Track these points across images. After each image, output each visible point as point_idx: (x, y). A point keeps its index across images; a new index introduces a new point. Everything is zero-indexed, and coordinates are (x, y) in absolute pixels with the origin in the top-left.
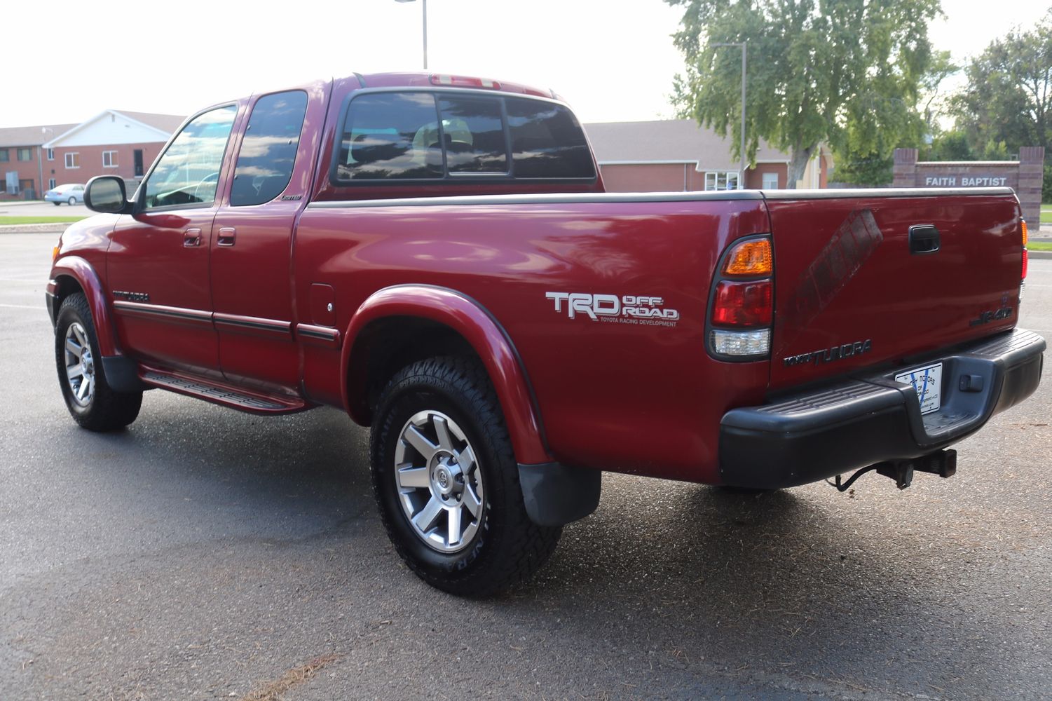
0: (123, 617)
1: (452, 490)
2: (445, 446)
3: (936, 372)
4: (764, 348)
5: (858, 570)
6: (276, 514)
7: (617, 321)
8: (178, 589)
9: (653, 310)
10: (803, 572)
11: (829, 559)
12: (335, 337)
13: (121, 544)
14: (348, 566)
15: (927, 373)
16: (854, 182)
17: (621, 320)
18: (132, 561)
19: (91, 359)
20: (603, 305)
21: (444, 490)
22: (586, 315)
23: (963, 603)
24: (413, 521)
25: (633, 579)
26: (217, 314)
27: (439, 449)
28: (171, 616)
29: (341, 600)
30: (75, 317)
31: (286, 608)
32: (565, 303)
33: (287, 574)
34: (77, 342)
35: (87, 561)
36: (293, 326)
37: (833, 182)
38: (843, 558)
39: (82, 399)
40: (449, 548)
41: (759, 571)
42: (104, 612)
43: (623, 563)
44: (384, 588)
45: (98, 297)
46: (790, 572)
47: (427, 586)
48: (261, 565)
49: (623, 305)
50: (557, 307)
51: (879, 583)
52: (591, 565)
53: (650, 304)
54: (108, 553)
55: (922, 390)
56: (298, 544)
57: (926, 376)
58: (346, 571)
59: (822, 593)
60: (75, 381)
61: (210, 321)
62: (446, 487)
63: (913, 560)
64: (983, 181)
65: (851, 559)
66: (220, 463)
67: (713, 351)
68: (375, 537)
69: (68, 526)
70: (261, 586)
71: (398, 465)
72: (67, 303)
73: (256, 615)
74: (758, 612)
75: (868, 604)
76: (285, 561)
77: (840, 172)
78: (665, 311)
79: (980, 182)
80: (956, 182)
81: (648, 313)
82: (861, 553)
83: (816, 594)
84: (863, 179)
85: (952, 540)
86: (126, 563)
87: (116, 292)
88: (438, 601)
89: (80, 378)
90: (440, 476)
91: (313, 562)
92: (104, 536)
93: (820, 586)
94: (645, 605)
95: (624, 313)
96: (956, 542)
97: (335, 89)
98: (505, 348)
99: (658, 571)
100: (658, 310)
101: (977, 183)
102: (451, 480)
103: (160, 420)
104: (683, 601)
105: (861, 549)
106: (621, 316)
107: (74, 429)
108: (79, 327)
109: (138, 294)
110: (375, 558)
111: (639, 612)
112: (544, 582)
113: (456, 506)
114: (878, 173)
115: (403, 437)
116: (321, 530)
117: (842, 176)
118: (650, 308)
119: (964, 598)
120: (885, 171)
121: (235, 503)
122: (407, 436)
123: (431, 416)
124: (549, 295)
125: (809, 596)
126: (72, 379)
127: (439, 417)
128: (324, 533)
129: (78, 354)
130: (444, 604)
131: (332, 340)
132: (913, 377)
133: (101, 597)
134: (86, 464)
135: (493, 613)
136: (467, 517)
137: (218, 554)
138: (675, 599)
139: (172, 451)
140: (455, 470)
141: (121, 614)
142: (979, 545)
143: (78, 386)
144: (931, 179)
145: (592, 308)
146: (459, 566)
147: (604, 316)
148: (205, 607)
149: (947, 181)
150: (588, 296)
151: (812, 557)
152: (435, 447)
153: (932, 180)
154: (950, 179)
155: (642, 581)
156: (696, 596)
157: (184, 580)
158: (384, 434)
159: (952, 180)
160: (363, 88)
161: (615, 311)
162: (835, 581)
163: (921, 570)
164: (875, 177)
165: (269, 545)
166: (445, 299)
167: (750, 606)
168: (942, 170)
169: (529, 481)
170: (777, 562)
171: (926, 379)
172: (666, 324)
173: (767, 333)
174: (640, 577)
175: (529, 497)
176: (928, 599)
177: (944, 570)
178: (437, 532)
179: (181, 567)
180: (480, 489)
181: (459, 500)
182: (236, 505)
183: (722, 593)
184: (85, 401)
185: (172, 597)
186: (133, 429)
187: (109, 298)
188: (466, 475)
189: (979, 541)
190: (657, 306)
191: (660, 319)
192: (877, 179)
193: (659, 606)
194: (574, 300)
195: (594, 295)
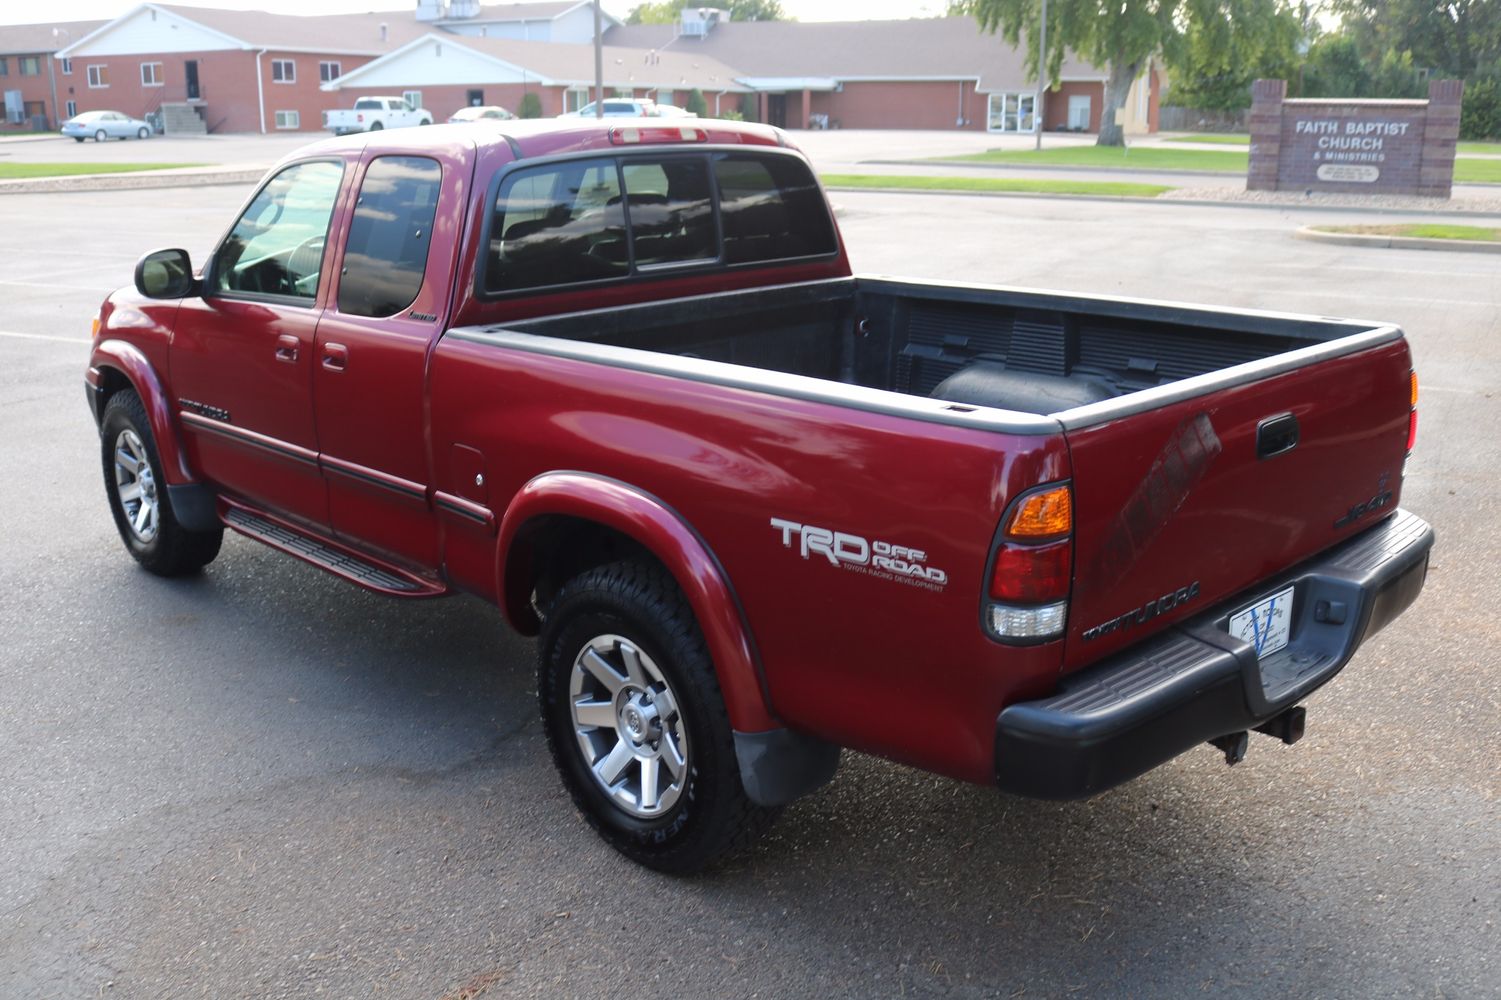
0: (222, 906)
1: (647, 736)
2: (634, 679)
3: (1284, 600)
4: (1058, 626)
5: (1173, 828)
6: (412, 726)
7: (864, 571)
8: (290, 858)
9: (913, 567)
10: (1103, 831)
11: (1136, 810)
12: (486, 518)
13: (211, 780)
14: (510, 817)
15: (1272, 605)
16: (1196, 106)
17: (870, 571)
18: (227, 810)
19: (150, 480)
20: (846, 548)
21: (636, 736)
22: (823, 558)
23: (1305, 885)
24: (596, 769)
25: (881, 843)
26: (324, 457)
27: (626, 681)
28: (284, 904)
29: (503, 875)
30: (127, 422)
31: (432, 890)
32: (796, 537)
33: (431, 831)
34: (131, 453)
35: (168, 810)
36: (429, 494)
37: (1167, 105)
38: (1155, 807)
39: (142, 531)
40: (641, 810)
41: (1045, 828)
42: (197, 898)
43: (869, 813)
44: (558, 856)
45: (158, 400)
46: (1085, 830)
47: (614, 853)
48: (396, 815)
49: (872, 553)
50: (786, 540)
51: (1198, 851)
52: (827, 816)
53: (910, 557)
54: (194, 796)
55: (1265, 628)
56: (443, 779)
57: (1271, 609)
58: (507, 826)
59: (1125, 868)
60: (132, 504)
61: (315, 465)
62: (638, 732)
63: (1246, 811)
64: (1376, 128)
65: (1164, 810)
66: (333, 635)
67: (991, 632)
68: (544, 766)
69: (138, 749)
70: (398, 853)
71: (574, 696)
72: (115, 402)
73: (394, 902)
74: (1041, 899)
75: (1184, 885)
76: (427, 808)
77: (1177, 93)
78: (929, 570)
79: (1373, 128)
80: (1339, 127)
81: (905, 569)
82: (1179, 799)
83: (1118, 869)
84: (1211, 103)
85: (1298, 776)
86: (220, 812)
87: (184, 400)
88: (629, 878)
89: (138, 502)
90: (631, 718)
91: (464, 809)
92: (187, 766)
93: (1122, 855)
94: (896, 887)
95: (875, 563)
96: (1303, 780)
97: (479, 158)
98: (710, 570)
99: (914, 828)
100: (919, 567)
101: (1368, 130)
102: (645, 724)
103: (248, 555)
104: (946, 880)
105: (1180, 792)
106: (870, 565)
107: (132, 571)
108: (133, 437)
109: (213, 409)
110: (545, 803)
111: (888, 898)
112: (766, 846)
113: (651, 757)
114: (1231, 93)
115: (581, 662)
116: (472, 754)
117: (1180, 97)
118: (910, 564)
119: (1307, 878)
120: (1240, 91)
121: (356, 707)
122: (585, 661)
123: (617, 644)
124: (775, 522)
125: (1107, 872)
126: (127, 502)
127: (628, 647)
128: (477, 760)
129: (134, 471)
130: (636, 880)
131: (484, 523)
132: (1253, 614)
133: (191, 872)
134: (154, 636)
135: (699, 900)
136: (665, 776)
137: (339, 796)
138: (935, 876)
139: (267, 612)
140: (649, 711)
141: (219, 902)
142: (1333, 786)
143: (136, 512)
144: (1303, 123)
145: (832, 549)
146: (656, 837)
147: (848, 563)
148: (326, 888)
149: (1326, 127)
150: (828, 533)
151: (1115, 804)
152: (623, 679)
153: (1305, 125)
154: (1330, 124)
155: (893, 843)
156: (963, 871)
157: (297, 843)
158: (555, 656)
159: (1333, 125)
160: (517, 159)
161: (863, 558)
162: (1142, 847)
163: (1255, 829)
164: (1226, 100)
165: (405, 780)
166: (631, 500)
167: (1032, 889)
168: (1320, 112)
169: (748, 753)
170: (1069, 813)
171: (1271, 613)
172: (929, 586)
173: (1062, 607)
174: (891, 838)
175: (747, 773)
176: (1261, 879)
177: (1285, 829)
178: (627, 787)
179: (292, 820)
180: (683, 743)
181: (655, 749)
182: (359, 710)
183: (996, 866)
184: (146, 535)
185: (283, 871)
186: (212, 571)
187: (174, 408)
188: (666, 720)
189: (1334, 779)
190: (917, 562)
191: (922, 579)
192: (1229, 103)
193: (914, 888)
194: (808, 535)
195: (836, 533)
